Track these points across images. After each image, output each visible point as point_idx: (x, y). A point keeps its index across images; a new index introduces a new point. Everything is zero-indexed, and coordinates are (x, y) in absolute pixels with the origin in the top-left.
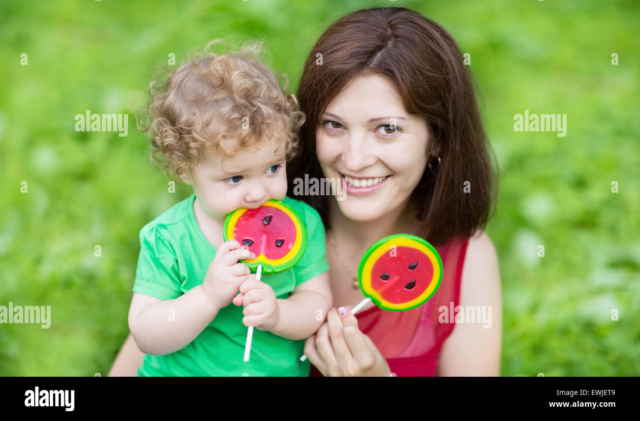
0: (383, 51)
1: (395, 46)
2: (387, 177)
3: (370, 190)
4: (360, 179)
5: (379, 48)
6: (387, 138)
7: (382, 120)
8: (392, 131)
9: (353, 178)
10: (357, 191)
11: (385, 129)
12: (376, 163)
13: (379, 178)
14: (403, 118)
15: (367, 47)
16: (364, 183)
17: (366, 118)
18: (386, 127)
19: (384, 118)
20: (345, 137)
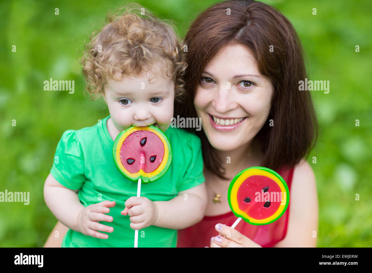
0: (245, 28)
1: (252, 25)
2: (244, 118)
3: (232, 128)
4: (225, 119)
5: (241, 26)
6: (246, 90)
7: (243, 77)
8: (249, 85)
9: (220, 118)
10: (223, 128)
11: (244, 84)
12: (237, 108)
13: (238, 118)
14: (257, 76)
15: (233, 25)
16: (227, 122)
17: (232, 75)
18: (244, 82)
19: (244, 76)
20: (215, 89)
